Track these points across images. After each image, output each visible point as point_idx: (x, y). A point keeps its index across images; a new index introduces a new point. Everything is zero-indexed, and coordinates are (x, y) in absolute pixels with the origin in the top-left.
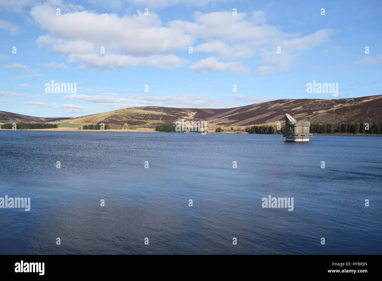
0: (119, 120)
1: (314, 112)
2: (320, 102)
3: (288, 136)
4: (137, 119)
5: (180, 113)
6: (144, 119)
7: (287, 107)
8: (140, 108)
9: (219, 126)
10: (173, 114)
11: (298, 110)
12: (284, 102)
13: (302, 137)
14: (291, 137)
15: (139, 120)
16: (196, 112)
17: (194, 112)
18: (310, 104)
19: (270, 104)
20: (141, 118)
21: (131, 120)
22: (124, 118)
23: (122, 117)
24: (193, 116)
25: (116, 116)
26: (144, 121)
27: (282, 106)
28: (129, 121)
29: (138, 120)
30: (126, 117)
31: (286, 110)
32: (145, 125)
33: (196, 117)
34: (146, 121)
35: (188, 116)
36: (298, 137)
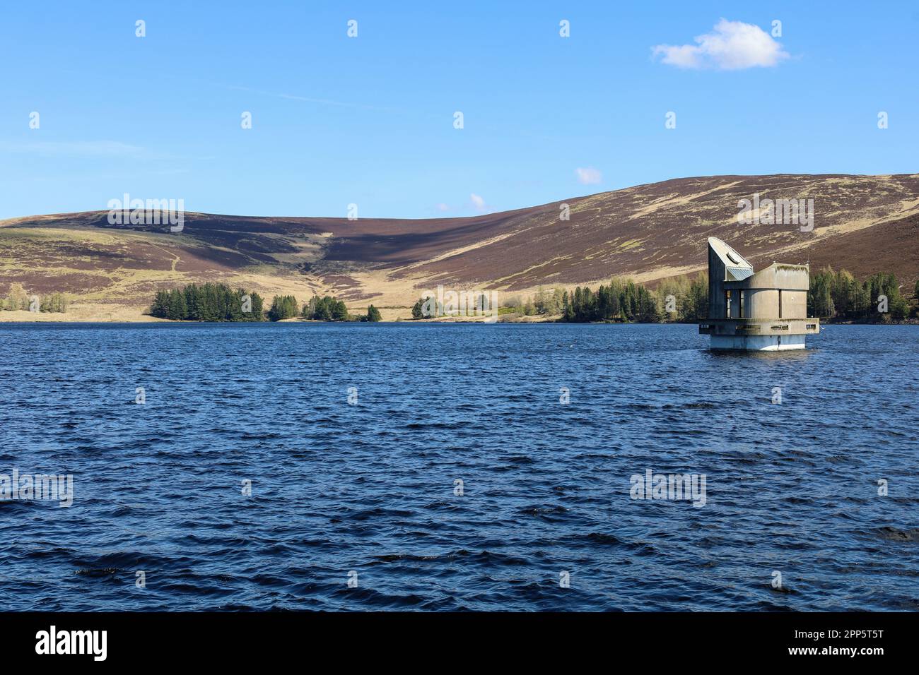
3: (717, 328)
4: (70, 264)
6: (100, 266)
7: (710, 207)
8: (82, 219)
12: (698, 189)
13: (776, 332)
14: (733, 334)
16: (329, 234)
17: (319, 234)
18: (803, 194)
19: (637, 199)
20: (87, 259)
21: (39, 268)
22: (7, 260)
24: (315, 253)
26: (101, 272)
28: (31, 273)
29: (71, 271)
30: (16, 256)
31: (706, 222)
33: (328, 253)
34: (110, 276)
35: (294, 250)
36: (759, 333)
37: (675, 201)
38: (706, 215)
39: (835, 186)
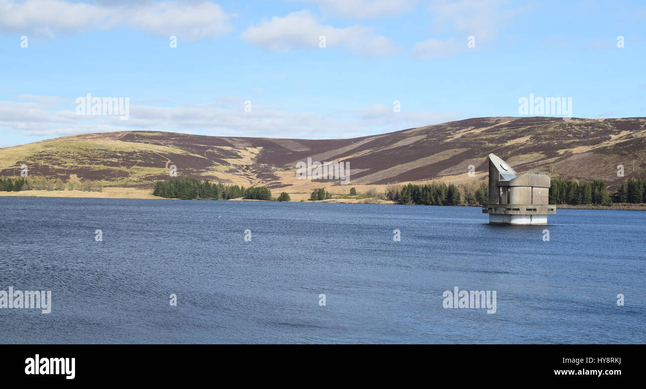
0: (56, 167)
1: (561, 152)
2: (577, 125)
3: (493, 210)
4: (105, 163)
5: (219, 150)
6: (123, 164)
7: (493, 136)
8: (113, 136)
9: (318, 185)
10: (201, 151)
11: (522, 145)
12: (486, 125)
13: (530, 213)
14: (503, 213)
15: (110, 167)
16: (261, 148)
17: (255, 147)
18: (551, 129)
19: (449, 130)
20: (115, 160)
21: (87, 165)
22: (68, 160)
23: (64, 160)
24: (252, 159)
25: (48, 155)
26: (124, 169)
27: (480, 135)
28: (82, 168)
29: (106, 167)
30: (73, 158)
31: (491, 145)
32: (126, 179)
33: (260, 159)
34: (128, 171)
35: (240, 157)
36: (519, 214)
37: (472, 131)
39: (570, 125)
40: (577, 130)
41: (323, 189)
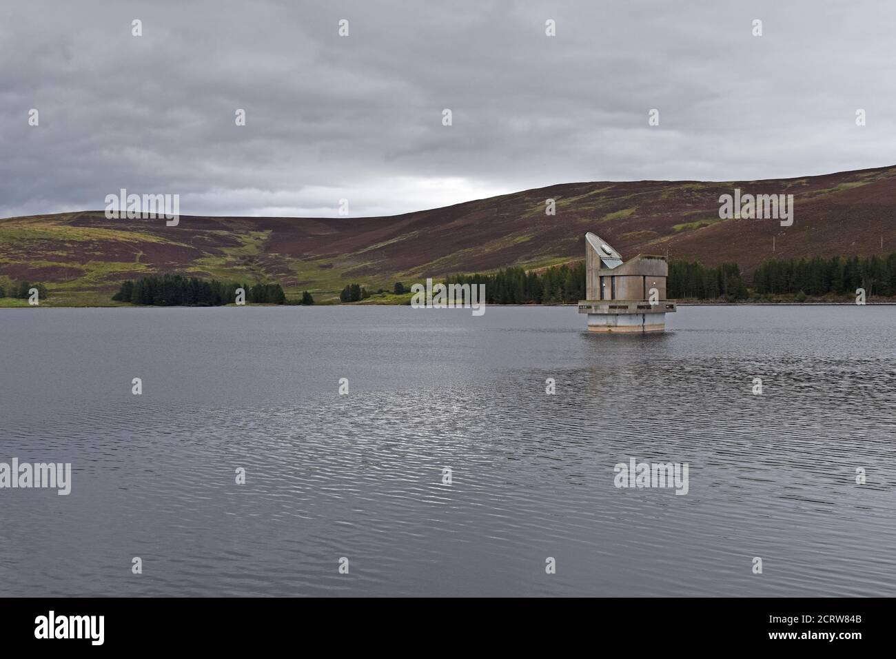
1: (678, 227)
2: (698, 191)
3: (593, 308)
4: (48, 258)
5: (211, 236)
6: (75, 259)
7: (587, 208)
8: (60, 219)
9: (351, 282)
10: (186, 238)
11: (624, 220)
12: (578, 194)
13: (642, 311)
14: (606, 313)
15: (56, 263)
16: (269, 232)
17: (261, 231)
18: (664, 197)
19: (527, 201)
20: (63, 253)
21: (23, 262)
24: (257, 247)
26: (77, 265)
27: (569, 206)
28: (16, 266)
29: (50, 264)
31: (584, 220)
32: (80, 279)
33: (268, 247)
34: (83, 267)
35: (240, 245)
36: (627, 312)
38: (584, 214)
39: (689, 190)
40: (697, 198)
41: (358, 286)
